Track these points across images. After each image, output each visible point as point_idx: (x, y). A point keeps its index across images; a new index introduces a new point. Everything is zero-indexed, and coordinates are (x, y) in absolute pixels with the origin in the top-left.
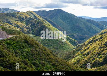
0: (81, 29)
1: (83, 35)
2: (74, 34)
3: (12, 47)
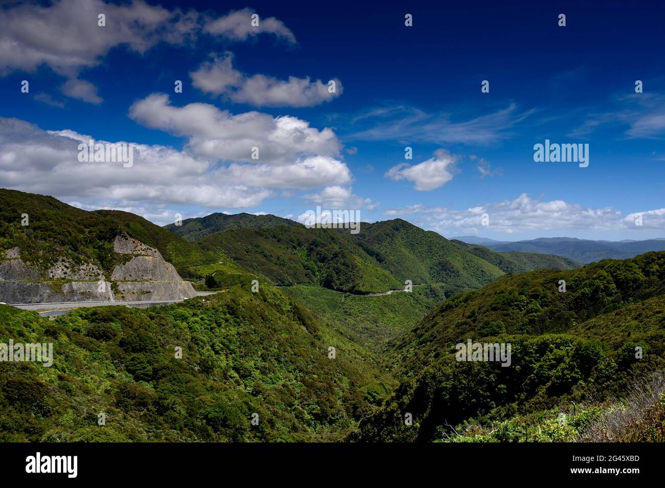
0: (454, 272)
2: (434, 285)
3: (188, 323)
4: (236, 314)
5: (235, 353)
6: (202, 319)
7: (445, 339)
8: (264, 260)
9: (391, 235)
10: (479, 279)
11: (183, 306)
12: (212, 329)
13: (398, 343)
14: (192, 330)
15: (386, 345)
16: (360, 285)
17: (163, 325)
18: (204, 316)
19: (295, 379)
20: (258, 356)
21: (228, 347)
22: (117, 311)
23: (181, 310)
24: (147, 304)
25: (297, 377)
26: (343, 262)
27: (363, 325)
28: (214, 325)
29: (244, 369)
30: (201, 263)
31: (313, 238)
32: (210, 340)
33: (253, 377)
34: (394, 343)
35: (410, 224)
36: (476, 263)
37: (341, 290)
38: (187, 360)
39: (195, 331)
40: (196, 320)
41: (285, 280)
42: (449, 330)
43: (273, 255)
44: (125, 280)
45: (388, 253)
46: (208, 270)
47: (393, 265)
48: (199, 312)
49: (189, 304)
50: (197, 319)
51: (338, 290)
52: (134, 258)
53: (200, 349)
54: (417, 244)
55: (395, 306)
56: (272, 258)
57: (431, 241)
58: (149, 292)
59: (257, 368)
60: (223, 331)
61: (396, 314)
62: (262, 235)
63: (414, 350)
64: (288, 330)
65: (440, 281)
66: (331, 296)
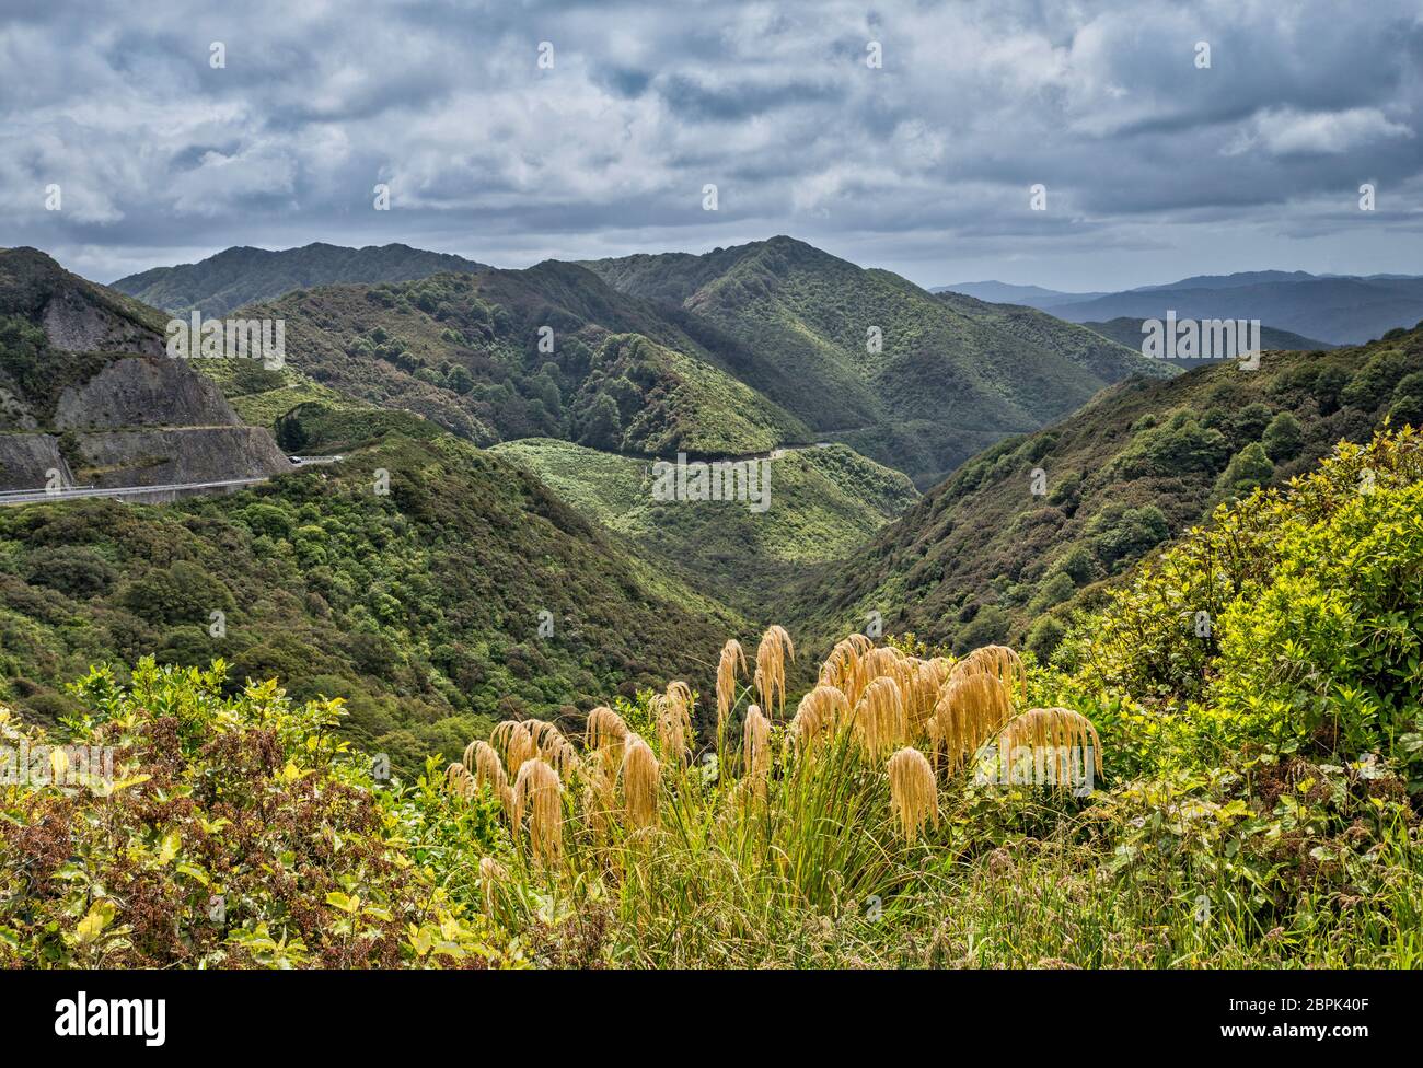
0: (955, 387)
1: (962, 432)
2: (900, 428)
3: (293, 542)
4: (420, 511)
5: (434, 621)
6: (329, 529)
7: (986, 568)
8: (401, 376)
9: (764, 288)
10: (1031, 403)
11: (270, 495)
12: (360, 555)
13: (835, 592)
14: (306, 561)
15: (796, 599)
16: (694, 435)
17: (232, 548)
18: (336, 521)
19: (604, 689)
20: (495, 627)
21: (415, 607)
22: (101, 514)
23: (268, 506)
24: (171, 491)
25: (609, 681)
26: (635, 369)
27: (712, 551)
28: (366, 545)
29: (466, 665)
30: (239, 389)
31: (543, 306)
32: (359, 587)
33: (493, 685)
34: (820, 593)
35: (816, 250)
36: (1020, 356)
37: (640, 453)
38: (316, 640)
39: (317, 562)
40: (314, 532)
41: (471, 431)
42: (996, 542)
43: (428, 361)
44: (92, 428)
45: (758, 341)
46: (262, 409)
47: (777, 374)
48: (316, 510)
49: (286, 486)
50: (315, 528)
51: (630, 452)
52: (110, 363)
53: (339, 613)
54: (842, 308)
55: (798, 493)
56: (427, 370)
57: (882, 299)
58: (167, 461)
59: (500, 662)
60: (395, 560)
61: (803, 514)
62: (388, 305)
63: (892, 606)
64: (561, 554)
65: (917, 417)
66: (609, 471)
